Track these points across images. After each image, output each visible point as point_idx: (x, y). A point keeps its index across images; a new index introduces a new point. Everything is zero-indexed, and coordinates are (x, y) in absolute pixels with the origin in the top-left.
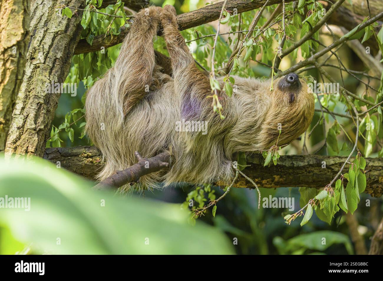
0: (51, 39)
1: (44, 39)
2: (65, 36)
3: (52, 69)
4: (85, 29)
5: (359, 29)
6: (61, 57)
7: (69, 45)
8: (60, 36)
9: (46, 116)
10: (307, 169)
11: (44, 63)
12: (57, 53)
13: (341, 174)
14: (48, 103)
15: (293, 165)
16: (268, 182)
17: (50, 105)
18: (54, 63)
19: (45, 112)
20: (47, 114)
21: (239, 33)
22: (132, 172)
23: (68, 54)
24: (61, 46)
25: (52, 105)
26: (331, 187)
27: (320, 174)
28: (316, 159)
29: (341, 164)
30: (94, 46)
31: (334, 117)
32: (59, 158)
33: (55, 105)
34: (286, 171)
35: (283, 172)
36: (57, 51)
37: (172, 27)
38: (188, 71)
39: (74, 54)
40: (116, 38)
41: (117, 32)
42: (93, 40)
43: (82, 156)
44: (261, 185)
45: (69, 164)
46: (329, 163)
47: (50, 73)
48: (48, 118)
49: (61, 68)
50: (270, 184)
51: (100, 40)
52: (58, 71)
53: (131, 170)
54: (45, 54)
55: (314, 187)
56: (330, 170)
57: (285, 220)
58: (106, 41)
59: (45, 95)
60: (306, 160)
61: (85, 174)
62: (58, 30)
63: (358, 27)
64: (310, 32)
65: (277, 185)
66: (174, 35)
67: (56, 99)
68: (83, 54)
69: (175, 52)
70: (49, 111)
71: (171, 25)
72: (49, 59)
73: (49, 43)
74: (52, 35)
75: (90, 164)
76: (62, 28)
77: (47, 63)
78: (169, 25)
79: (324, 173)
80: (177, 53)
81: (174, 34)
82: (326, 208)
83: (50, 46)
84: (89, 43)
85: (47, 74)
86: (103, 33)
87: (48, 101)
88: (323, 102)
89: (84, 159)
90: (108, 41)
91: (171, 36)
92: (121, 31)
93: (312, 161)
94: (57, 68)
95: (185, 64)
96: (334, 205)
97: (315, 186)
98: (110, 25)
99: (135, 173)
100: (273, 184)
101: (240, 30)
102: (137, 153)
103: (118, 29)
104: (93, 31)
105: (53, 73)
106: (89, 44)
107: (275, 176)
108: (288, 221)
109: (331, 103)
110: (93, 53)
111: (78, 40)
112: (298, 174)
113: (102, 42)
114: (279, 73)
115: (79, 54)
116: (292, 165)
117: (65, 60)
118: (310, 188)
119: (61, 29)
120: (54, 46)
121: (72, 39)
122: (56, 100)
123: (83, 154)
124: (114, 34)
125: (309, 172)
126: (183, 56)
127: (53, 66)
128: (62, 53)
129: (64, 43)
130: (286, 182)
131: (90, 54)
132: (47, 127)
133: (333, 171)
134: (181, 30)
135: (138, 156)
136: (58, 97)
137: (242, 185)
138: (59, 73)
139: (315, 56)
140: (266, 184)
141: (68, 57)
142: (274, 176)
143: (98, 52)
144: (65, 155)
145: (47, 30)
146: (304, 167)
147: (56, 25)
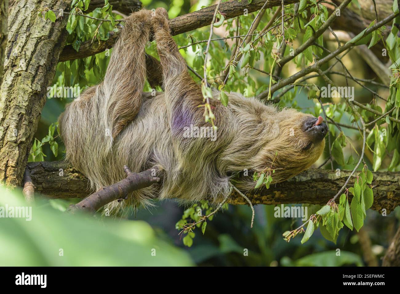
0: (34, 45)
1: (26, 45)
2: (49, 42)
3: (34, 77)
4: (70, 34)
5: (366, 34)
6: (44, 64)
7: (54, 52)
8: (43, 41)
9: (27, 127)
10: (310, 184)
11: (26, 71)
12: (40, 60)
13: (346, 188)
14: (30, 113)
15: (295, 180)
16: (268, 198)
17: (33, 116)
18: (37, 71)
19: (27, 124)
20: (28, 125)
21: (237, 38)
22: (120, 188)
23: (52, 61)
24: (45, 52)
25: (35, 116)
26: (334, 201)
27: (324, 190)
28: (319, 173)
29: (346, 178)
30: (80, 53)
31: (339, 128)
32: (42, 173)
33: (38, 116)
34: (287, 187)
35: (284, 187)
36: (40, 58)
37: (163, 32)
38: (180, 80)
39: (60, 61)
40: (104, 44)
41: (105, 37)
42: (79, 46)
43: (67, 171)
44: (260, 201)
45: (53, 180)
46: (334, 177)
47: (33, 81)
48: (30, 130)
49: (45, 76)
50: (271, 200)
51: (87, 45)
52: (41, 79)
53: (118, 186)
54: (27, 61)
55: (317, 204)
56: (334, 186)
57: (284, 237)
58: (94, 47)
59: (27, 105)
60: (309, 174)
61: (71, 190)
62: (41, 35)
63: (365, 32)
64: (313, 37)
65: (278, 201)
66: (166, 41)
67: (39, 109)
68: (69, 61)
69: (166, 59)
70: (31, 123)
71: (162, 30)
72: (31, 66)
73: (32, 50)
74: (35, 41)
75: (76, 179)
76: (46, 32)
77: (29, 71)
78: (161, 29)
79: (329, 188)
80: (168, 61)
81: (165, 39)
82: (329, 224)
83: (32, 52)
84: (75, 49)
85: (29, 82)
86: (90, 39)
87: (30, 112)
88: (329, 113)
89: (70, 174)
90: (96, 47)
91: (161, 42)
92: (110, 36)
93: (315, 176)
94: (40, 76)
95: (177, 72)
96: (338, 222)
97: (318, 202)
98: (97, 30)
99: (123, 189)
100: (273, 201)
101: (238, 34)
102: (125, 168)
103: (106, 34)
104: (79, 36)
105: (35, 82)
106: (75, 51)
107: (276, 192)
108: (287, 238)
109: (337, 114)
110: (80, 59)
111: (63, 45)
112: (300, 189)
113: (89, 48)
114: (280, 82)
115: (65, 61)
116: (293, 180)
117: (49, 68)
118: (313, 205)
119: (44, 34)
120: (37, 52)
121: (57, 45)
122: (39, 111)
123: (68, 169)
124: (102, 39)
125: (312, 188)
126: (174, 63)
127: (36, 74)
128: (45, 60)
129: (48, 49)
130: (288, 198)
131: (76, 61)
132: (29, 139)
133: (338, 186)
134: (173, 35)
135: (127, 170)
136: (41, 107)
137: (240, 202)
138: (42, 81)
139: (318, 63)
140: (266, 200)
141: (52, 64)
142: (274, 192)
143: (85, 59)
144: (48, 169)
145: (29, 35)
146: (307, 182)
147: (39, 29)
